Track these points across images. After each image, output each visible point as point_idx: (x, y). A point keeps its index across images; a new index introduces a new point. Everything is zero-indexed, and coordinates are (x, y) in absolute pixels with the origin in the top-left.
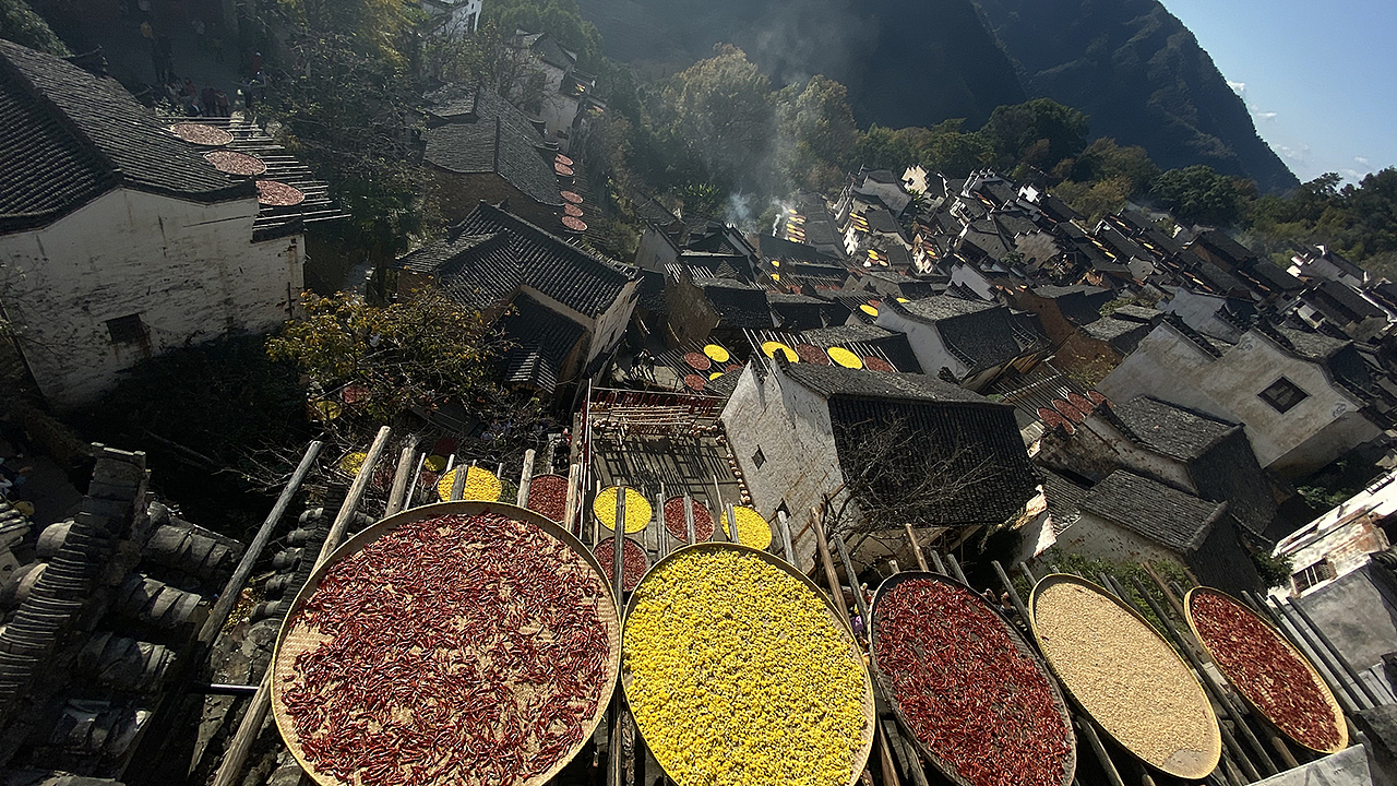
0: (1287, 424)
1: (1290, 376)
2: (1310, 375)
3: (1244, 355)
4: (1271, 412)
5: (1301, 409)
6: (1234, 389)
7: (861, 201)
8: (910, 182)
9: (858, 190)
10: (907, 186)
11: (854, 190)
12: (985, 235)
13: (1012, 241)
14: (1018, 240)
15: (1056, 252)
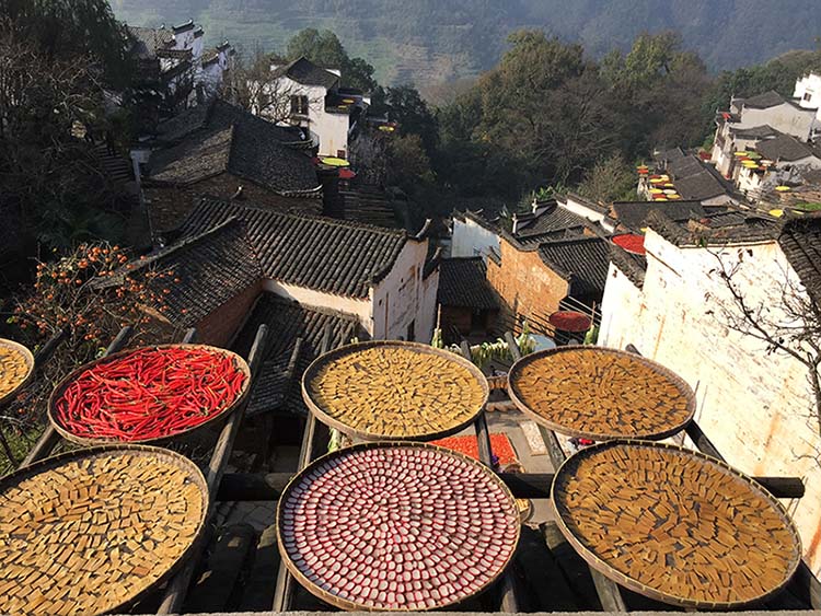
7: (746, 137)
8: (807, 97)
9: (736, 126)
10: (803, 104)
11: (730, 129)
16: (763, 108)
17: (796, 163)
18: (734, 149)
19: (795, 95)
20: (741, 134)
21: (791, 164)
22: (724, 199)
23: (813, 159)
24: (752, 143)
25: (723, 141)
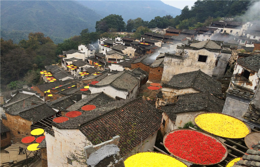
0: (208, 64)
2: (204, 52)
4: (203, 63)
5: (208, 60)
7: (69, 61)
8: (82, 50)
9: (66, 58)
10: (81, 51)
11: (65, 59)
12: (113, 54)
13: (122, 52)
14: (123, 51)
15: (135, 50)
16: (71, 54)
17: (83, 67)
18: (67, 64)
19: (79, 50)
20: (68, 60)
21: (82, 67)
22: (68, 78)
23: (86, 65)
24: (71, 63)
25: (63, 62)
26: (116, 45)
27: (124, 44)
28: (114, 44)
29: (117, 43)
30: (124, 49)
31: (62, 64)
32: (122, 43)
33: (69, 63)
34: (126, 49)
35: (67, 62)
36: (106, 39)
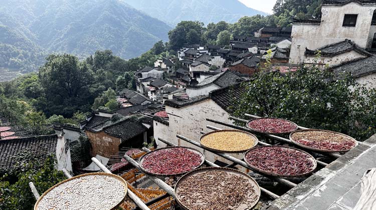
0: (359, 29)
1: (347, 13)
2: (353, 8)
3: (327, 16)
4: (351, 28)
5: (359, 21)
6: (334, 30)
7: (146, 81)
8: (159, 66)
9: (141, 78)
11: (140, 80)
12: (199, 66)
13: (208, 64)
14: (210, 63)
15: (224, 60)
16: (147, 71)
18: (143, 86)
19: (155, 66)
20: (144, 80)
22: (147, 102)
23: (167, 84)
24: (149, 83)
25: (139, 84)
26: (200, 55)
27: (210, 54)
28: (198, 54)
29: (200, 53)
30: (211, 60)
31: (138, 87)
32: (207, 52)
33: (145, 84)
34: (213, 60)
35: (143, 83)
36: (187, 49)
